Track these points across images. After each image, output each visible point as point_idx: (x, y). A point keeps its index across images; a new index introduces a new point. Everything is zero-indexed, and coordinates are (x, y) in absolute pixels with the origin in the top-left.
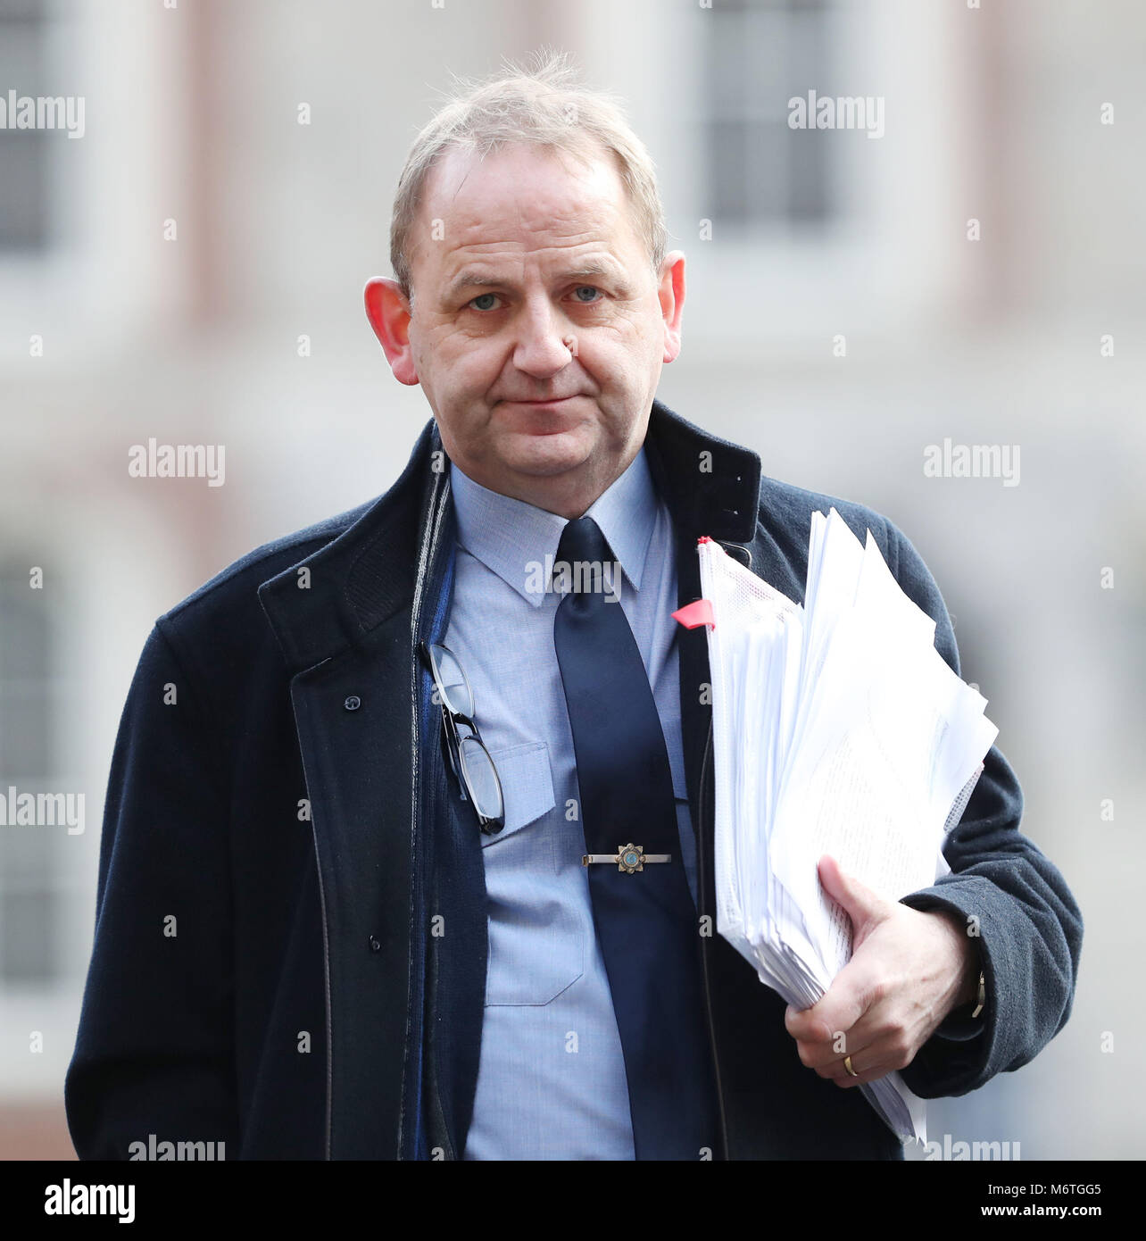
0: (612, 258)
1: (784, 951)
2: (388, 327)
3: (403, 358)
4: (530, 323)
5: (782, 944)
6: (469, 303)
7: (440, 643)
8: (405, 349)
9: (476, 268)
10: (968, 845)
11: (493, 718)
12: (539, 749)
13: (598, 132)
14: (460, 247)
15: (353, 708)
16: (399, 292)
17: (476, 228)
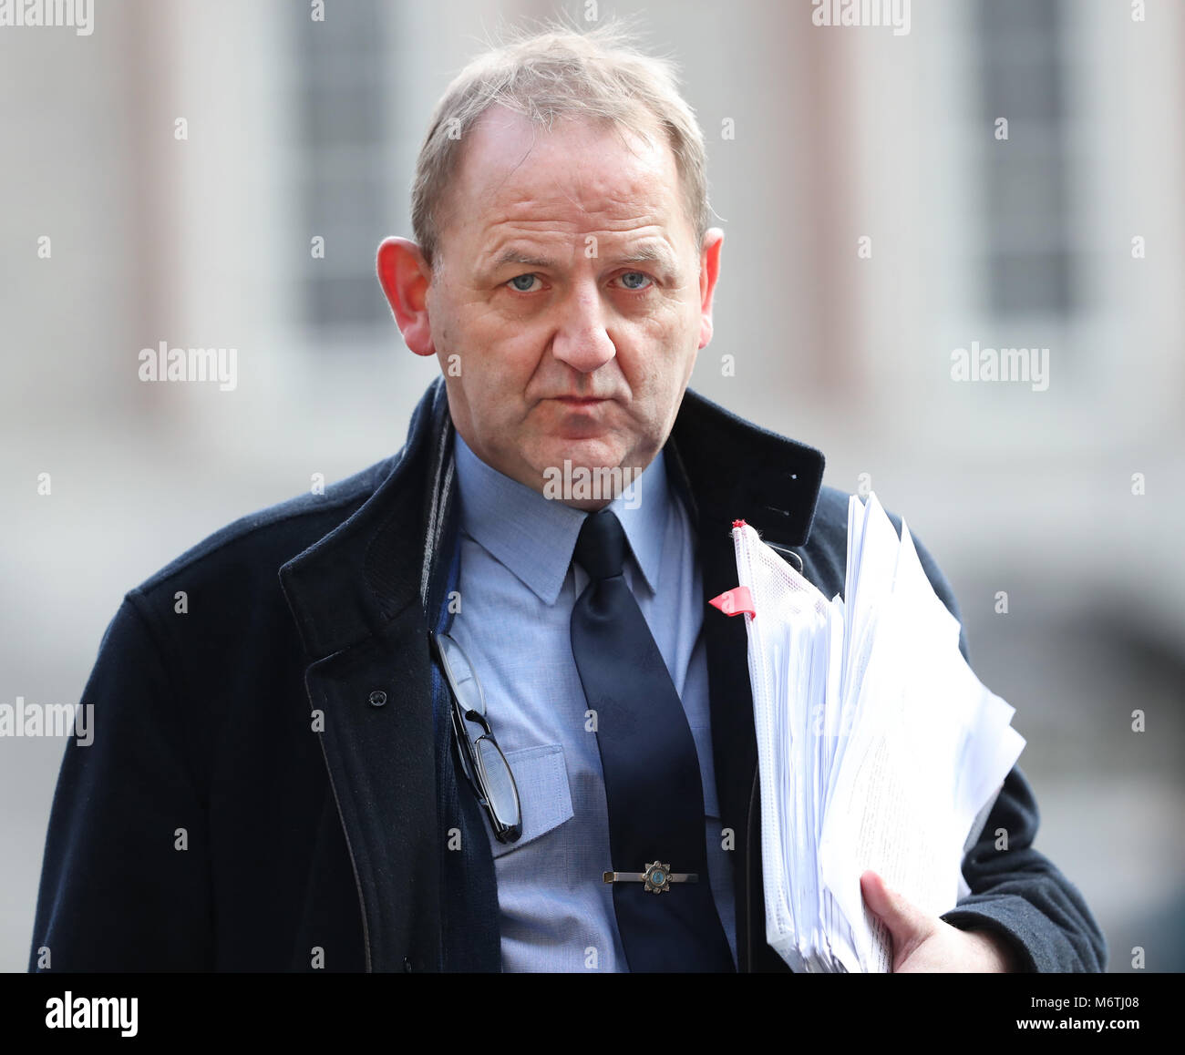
0: (666, 243)
1: (835, 965)
2: (401, 291)
3: (418, 326)
4: (577, 310)
5: (833, 958)
6: (508, 282)
7: (446, 633)
8: (420, 316)
9: (521, 245)
10: (988, 866)
11: (503, 717)
12: (554, 753)
13: (653, 104)
14: (504, 222)
15: (378, 704)
16: (419, 255)
17: (525, 205)
